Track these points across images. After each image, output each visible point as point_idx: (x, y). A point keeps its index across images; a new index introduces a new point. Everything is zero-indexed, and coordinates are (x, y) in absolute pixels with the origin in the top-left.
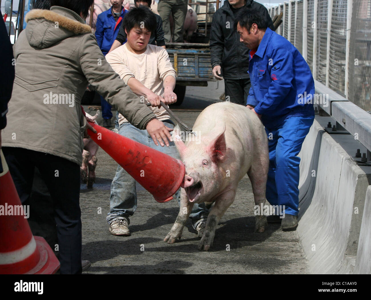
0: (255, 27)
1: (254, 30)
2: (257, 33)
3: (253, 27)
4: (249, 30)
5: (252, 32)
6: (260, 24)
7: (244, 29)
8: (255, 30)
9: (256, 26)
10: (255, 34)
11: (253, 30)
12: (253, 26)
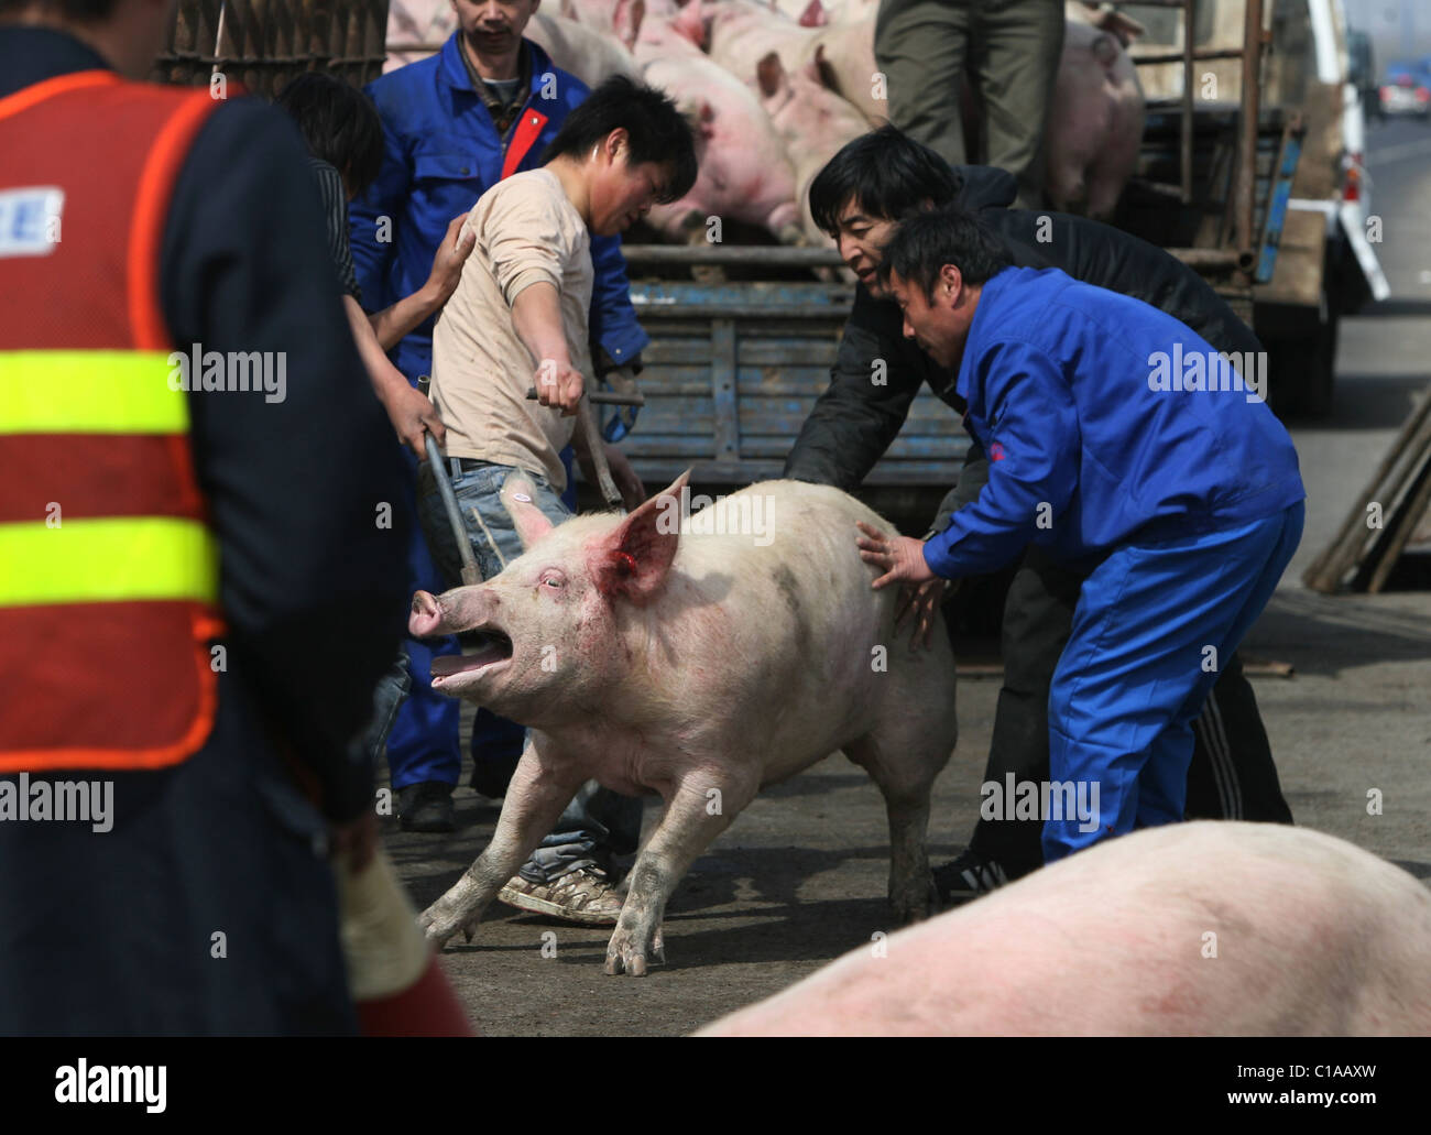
0: (952, 278)
1: (949, 288)
2: (963, 304)
3: (946, 278)
4: (929, 291)
5: (943, 299)
6: (972, 269)
7: (913, 286)
8: (953, 289)
9: (955, 273)
10: (955, 307)
11: (946, 288)
12: (946, 273)
